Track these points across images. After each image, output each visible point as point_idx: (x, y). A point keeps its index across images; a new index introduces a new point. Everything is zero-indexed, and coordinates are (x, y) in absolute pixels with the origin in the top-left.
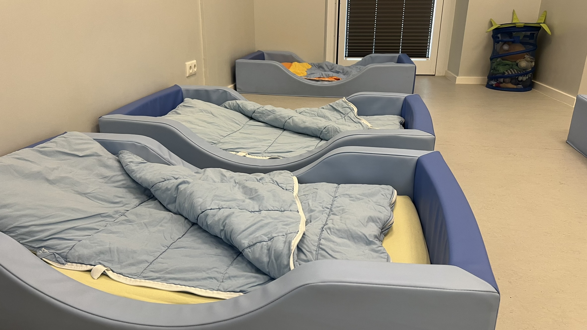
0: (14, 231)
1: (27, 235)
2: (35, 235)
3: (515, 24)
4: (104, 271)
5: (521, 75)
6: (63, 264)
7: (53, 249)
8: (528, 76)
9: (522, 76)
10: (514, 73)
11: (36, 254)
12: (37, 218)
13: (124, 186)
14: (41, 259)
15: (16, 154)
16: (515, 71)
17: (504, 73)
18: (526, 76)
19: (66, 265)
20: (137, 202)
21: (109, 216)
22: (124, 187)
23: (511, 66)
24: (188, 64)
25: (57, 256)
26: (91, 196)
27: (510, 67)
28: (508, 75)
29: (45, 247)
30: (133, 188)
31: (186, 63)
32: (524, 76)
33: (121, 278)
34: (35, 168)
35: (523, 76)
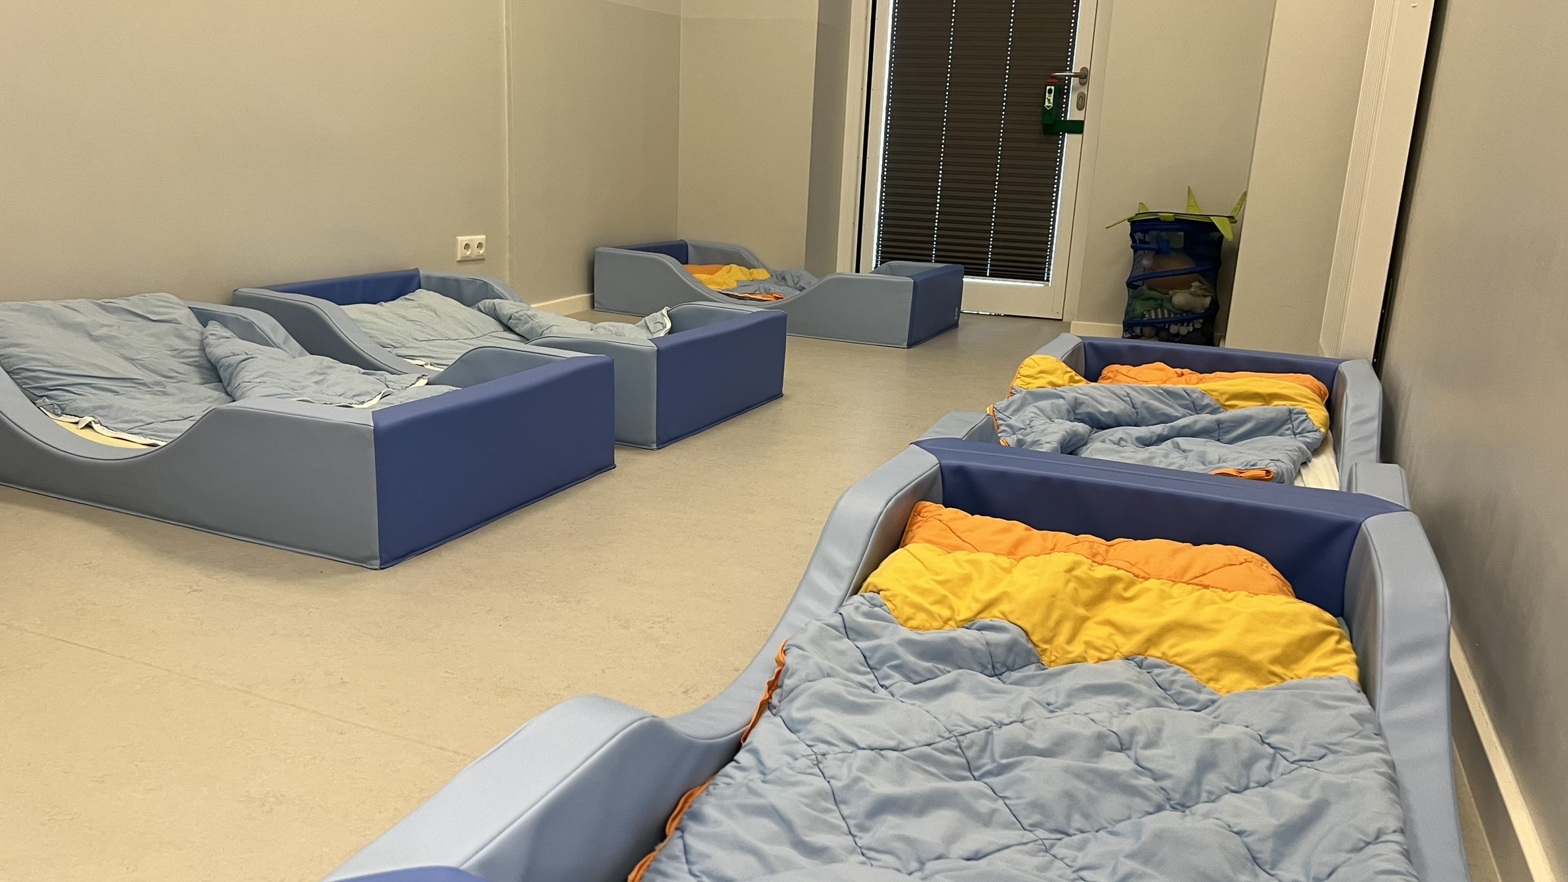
0: (19, 373)
1: (32, 380)
2: (40, 381)
3: (1158, 215)
4: (90, 422)
5: (1176, 322)
6: (58, 415)
7: (55, 400)
8: (1191, 324)
9: (1176, 324)
10: (1160, 317)
11: (34, 404)
12: (50, 365)
13: (196, 364)
14: (39, 408)
15: (67, 302)
16: (1166, 312)
17: (1143, 316)
18: (1188, 325)
19: (61, 417)
20: (198, 380)
21: (144, 384)
22: (195, 366)
23: (1159, 302)
24: (462, 239)
25: (56, 406)
26: (139, 364)
27: (1158, 305)
28: (1148, 320)
29: (47, 396)
30: (205, 368)
31: (458, 237)
32: (1182, 325)
33: (106, 431)
34: (80, 318)
35: (1179, 324)
